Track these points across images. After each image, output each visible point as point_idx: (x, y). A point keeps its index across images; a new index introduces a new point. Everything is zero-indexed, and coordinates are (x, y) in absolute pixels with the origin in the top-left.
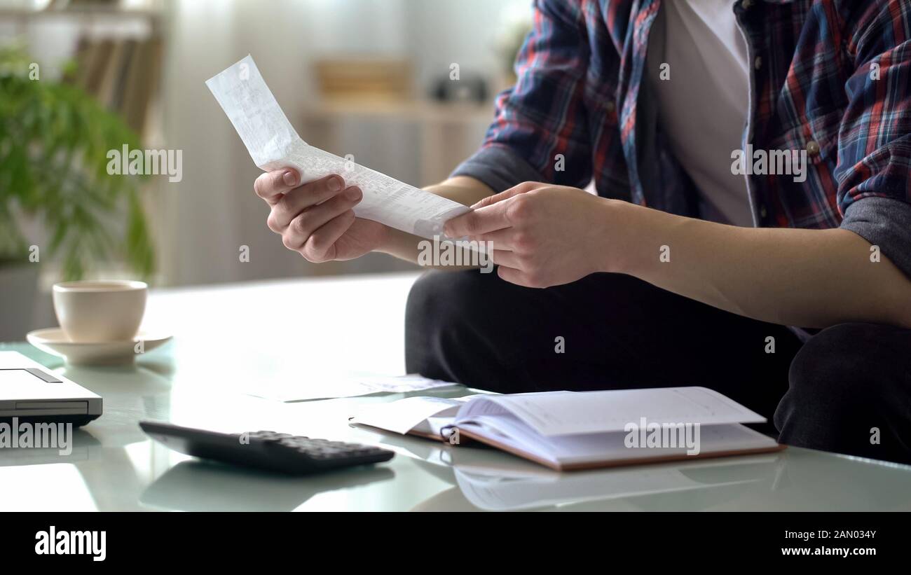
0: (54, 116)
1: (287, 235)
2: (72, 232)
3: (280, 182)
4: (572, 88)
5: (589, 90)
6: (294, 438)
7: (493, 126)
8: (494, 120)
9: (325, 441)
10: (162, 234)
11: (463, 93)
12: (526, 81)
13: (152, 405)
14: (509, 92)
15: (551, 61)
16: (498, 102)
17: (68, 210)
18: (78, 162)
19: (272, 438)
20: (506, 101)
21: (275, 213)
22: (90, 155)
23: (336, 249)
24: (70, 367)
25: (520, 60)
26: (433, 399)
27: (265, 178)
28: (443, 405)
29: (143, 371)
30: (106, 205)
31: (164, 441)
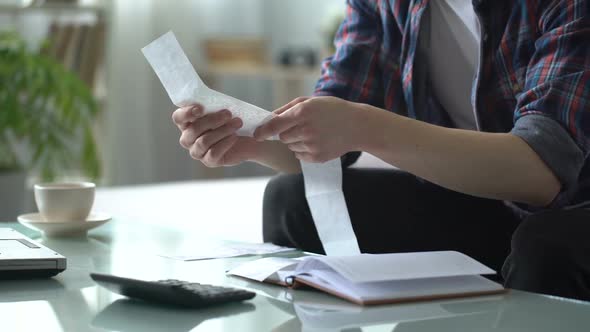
0: (35, 75)
1: (193, 149)
2: (47, 151)
3: (189, 114)
4: (371, 57)
5: (383, 57)
6: (191, 284)
7: (320, 81)
8: (321, 77)
9: (210, 286)
10: (105, 151)
11: (300, 60)
12: (342, 51)
13: (98, 262)
14: (330, 59)
15: (357, 39)
16: (324, 65)
17: (44, 136)
18: (50, 105)
19: (176, 284)
20: (328, 65)
21: (185, 135)
22: (58, 101)
23: (225, 158)
24: (46, 239)
25: (338, 37)
26: (280, 259)
27: (180, 112)
28: (287, 263)
29: (93, 241)
30: (69, 133)
31: (107, 286)
